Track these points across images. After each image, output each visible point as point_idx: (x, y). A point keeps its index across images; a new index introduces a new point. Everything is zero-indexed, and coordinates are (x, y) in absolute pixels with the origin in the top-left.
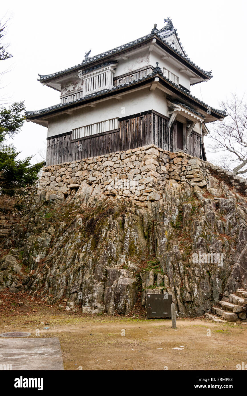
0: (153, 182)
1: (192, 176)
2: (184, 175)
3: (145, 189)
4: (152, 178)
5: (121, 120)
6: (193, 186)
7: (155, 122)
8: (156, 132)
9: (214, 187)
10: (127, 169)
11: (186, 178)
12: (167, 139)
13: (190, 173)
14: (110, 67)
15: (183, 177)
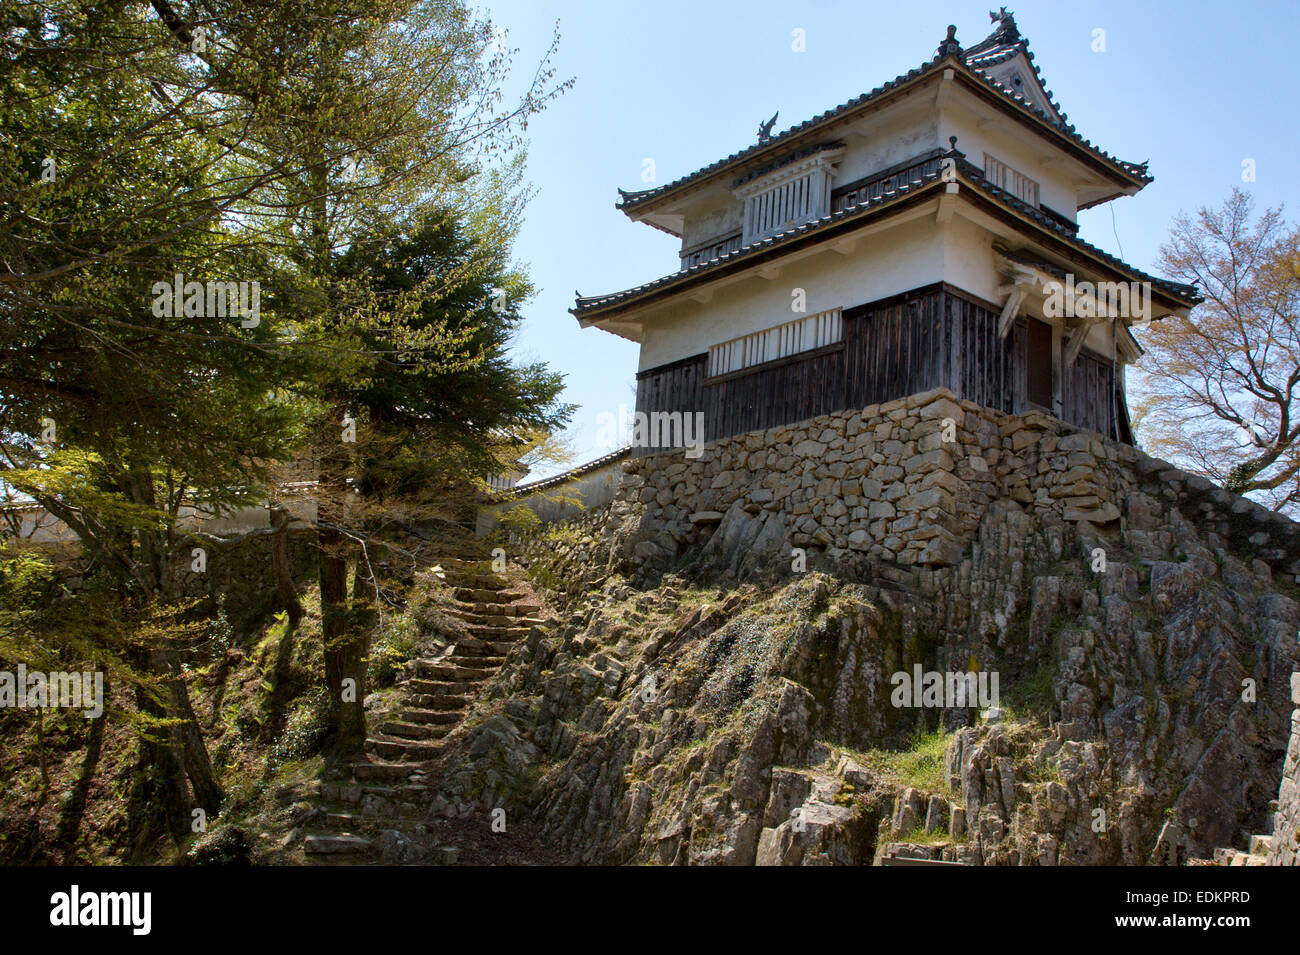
0: (940, 504)
1: (1069, 489)
2: (1043, 486)
3: (916, 528)
4: (939, 495)
5: (849, 315)
6: (1074, 523)
7: (951, 321)
8: (956, 352)
9: (1145, 526)
10: (863, 465)
11: (1050, 496)
12: (994, 373)
13: (1063, 481)
14: (820, 158)
15: (1040, 491)
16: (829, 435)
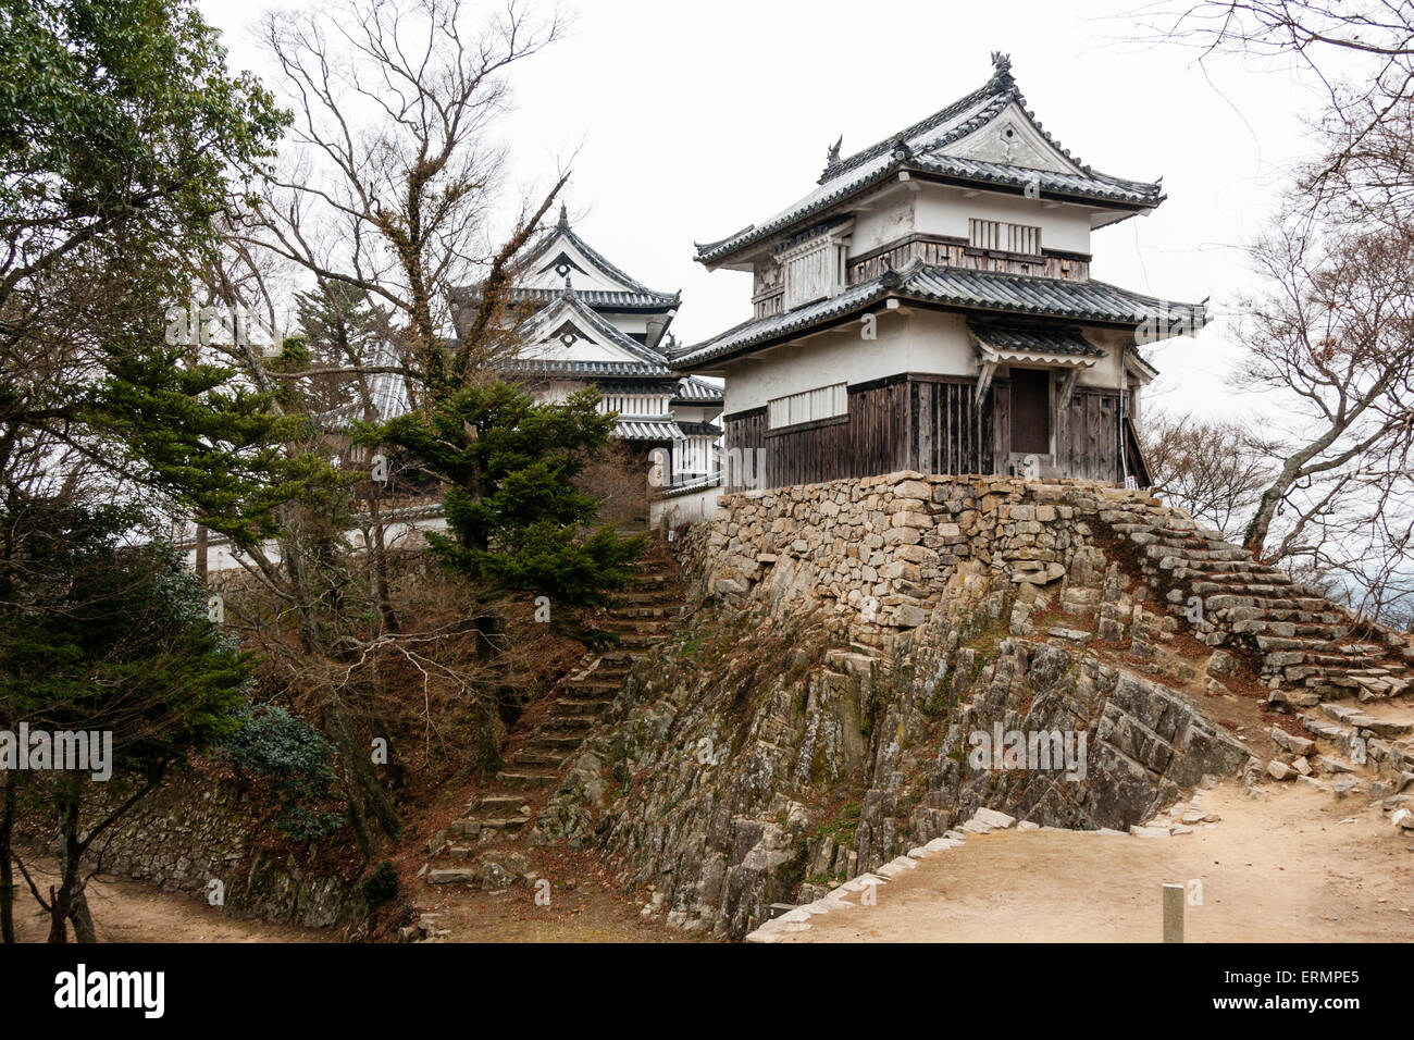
0: (904, 576)
1: (1017, 554)
2: (998, 549)
3: (888, 594)
4: (901, 568)
5: (853, 390)
6: (1018, 584)
8: (924, 431)
9: (1086, 581)
10: (860, 530)
11: (1003, 559)
12: (970, 440)
13: (1012, 546)
14: (829, 237)
15: (997, 554)
16: (842, 498)
